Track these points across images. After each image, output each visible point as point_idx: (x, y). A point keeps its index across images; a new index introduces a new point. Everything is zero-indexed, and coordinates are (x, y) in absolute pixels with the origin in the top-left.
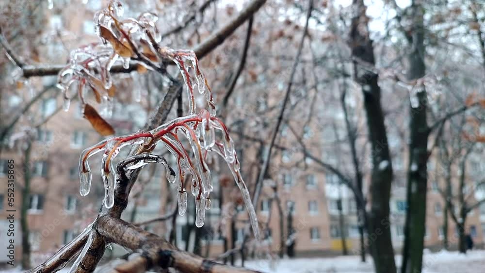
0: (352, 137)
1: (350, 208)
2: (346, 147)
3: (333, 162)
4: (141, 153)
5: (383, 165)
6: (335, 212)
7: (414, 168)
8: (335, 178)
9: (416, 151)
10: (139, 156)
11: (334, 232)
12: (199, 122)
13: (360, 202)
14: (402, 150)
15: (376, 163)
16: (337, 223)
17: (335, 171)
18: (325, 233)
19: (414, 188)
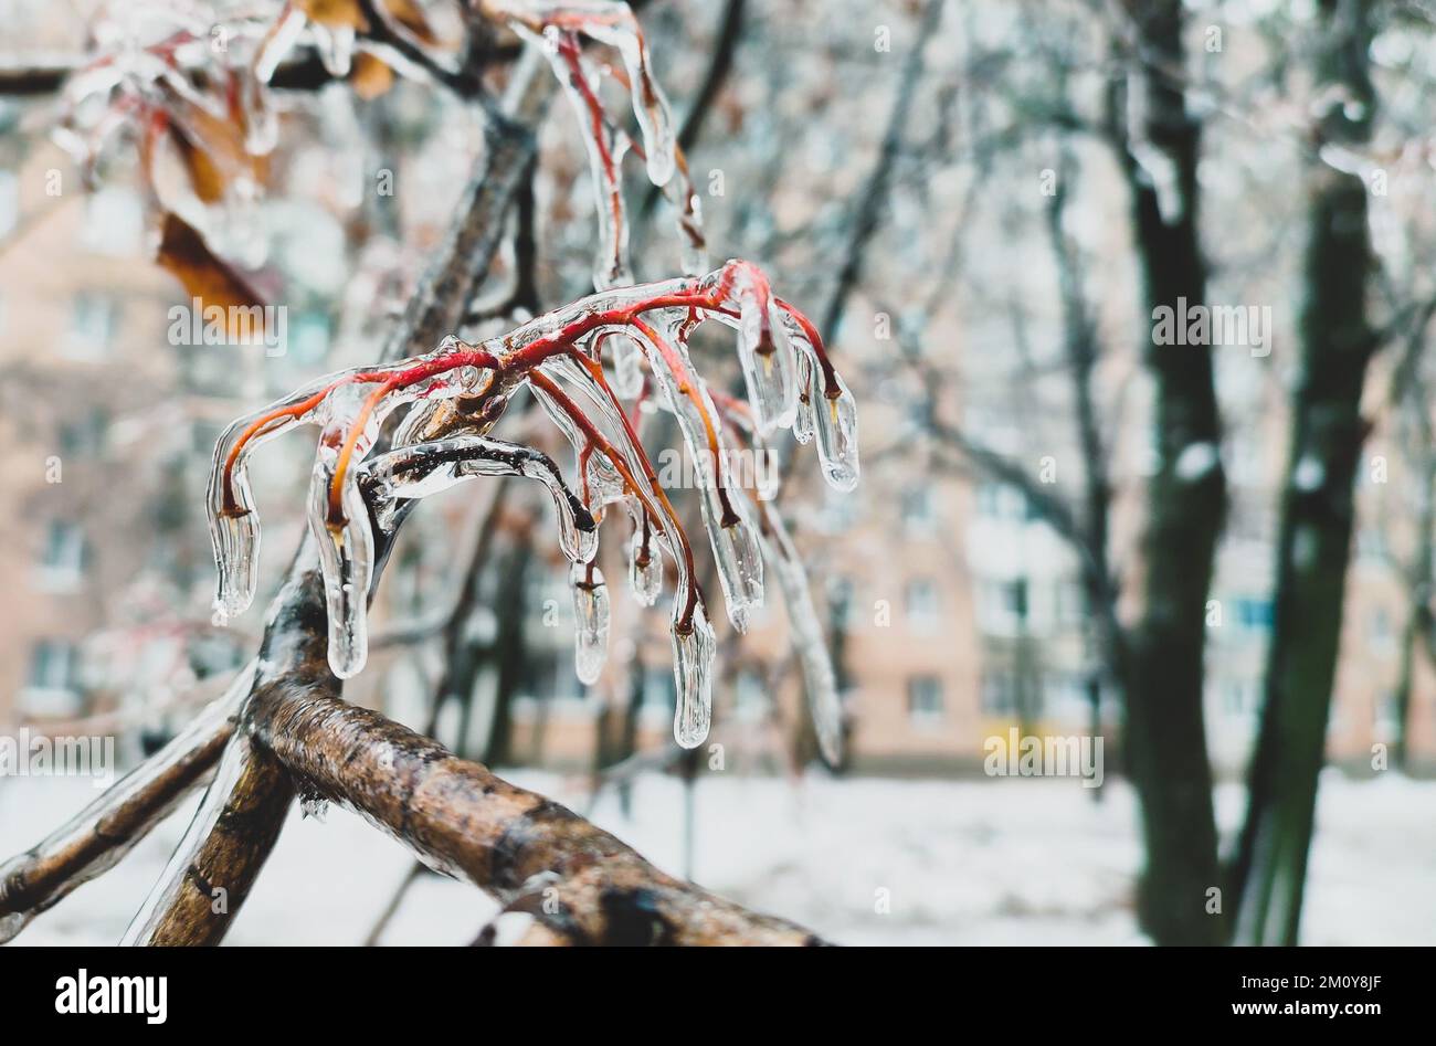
0: (1083, 351)
1: (1058, 610)
2: (1057, 390)
3: (1005, 441)
4: (445, 430)
5: (1195, 461)
6: (1002, 622)
7: (1310, 475)
8: (1010, 500)
9: (1321, 417)
10: (439, 446)
11: (991, 692)
12: (699, 312)
13: (1097, 587)
14: (1262, 408)
15: (1169, 452)
16: (1007, 659)
17: (1012, 475)
18: (962, 694)
19: (1304, 549)
